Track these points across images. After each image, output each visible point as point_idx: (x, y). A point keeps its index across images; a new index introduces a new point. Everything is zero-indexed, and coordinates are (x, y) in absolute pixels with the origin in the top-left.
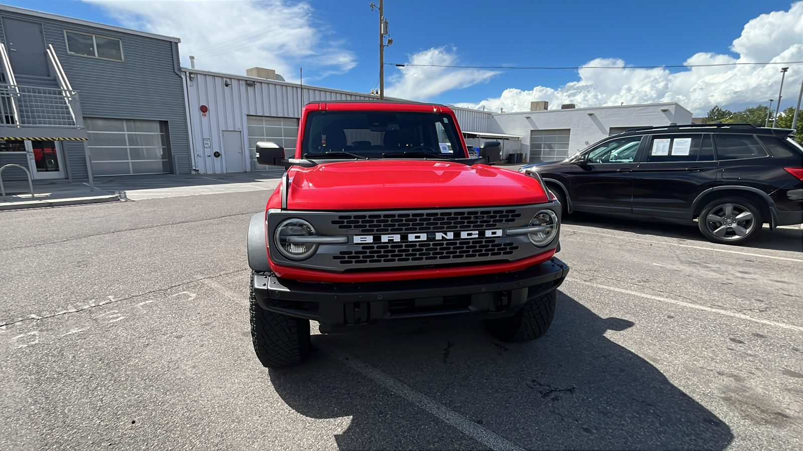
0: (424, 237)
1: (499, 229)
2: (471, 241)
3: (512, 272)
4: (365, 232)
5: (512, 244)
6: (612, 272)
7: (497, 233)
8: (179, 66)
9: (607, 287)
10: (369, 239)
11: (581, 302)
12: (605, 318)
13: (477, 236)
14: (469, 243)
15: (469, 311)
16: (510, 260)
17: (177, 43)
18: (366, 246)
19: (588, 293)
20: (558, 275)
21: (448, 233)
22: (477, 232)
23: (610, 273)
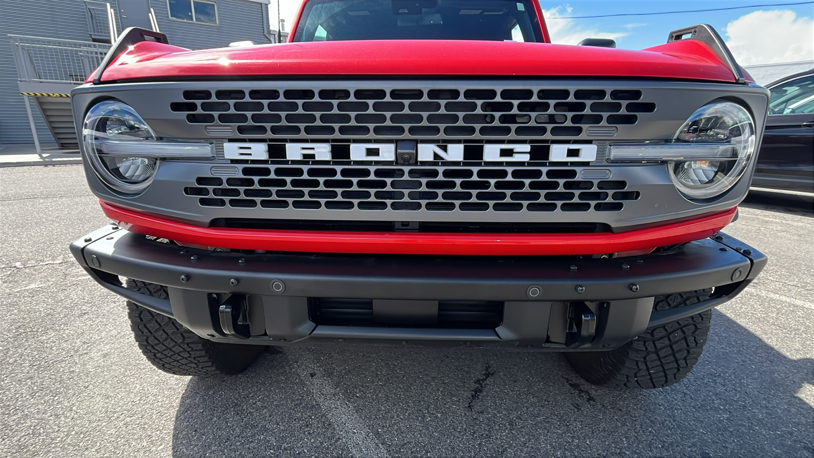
0: (387, 152)
1: (589, 142)
2: (510, 170)
3: (616, 255)
4: (246, 134)
5: (622, 184)
6: (794, 275)
7: (582, 153)
8: (269, 28)
9: (788, 300)
10: (259, 151)
11: (742, 322)
12: (794, 358)
13: (526, 158)
14: (504, 174)
15: (495, 338)
16: (613, 225)
17: (267, 5)
18: (253, 169)
19: (753, 306)
20: (738, 274)
21: (450, 147)
22: (527, 148)
23: (790, 276)
